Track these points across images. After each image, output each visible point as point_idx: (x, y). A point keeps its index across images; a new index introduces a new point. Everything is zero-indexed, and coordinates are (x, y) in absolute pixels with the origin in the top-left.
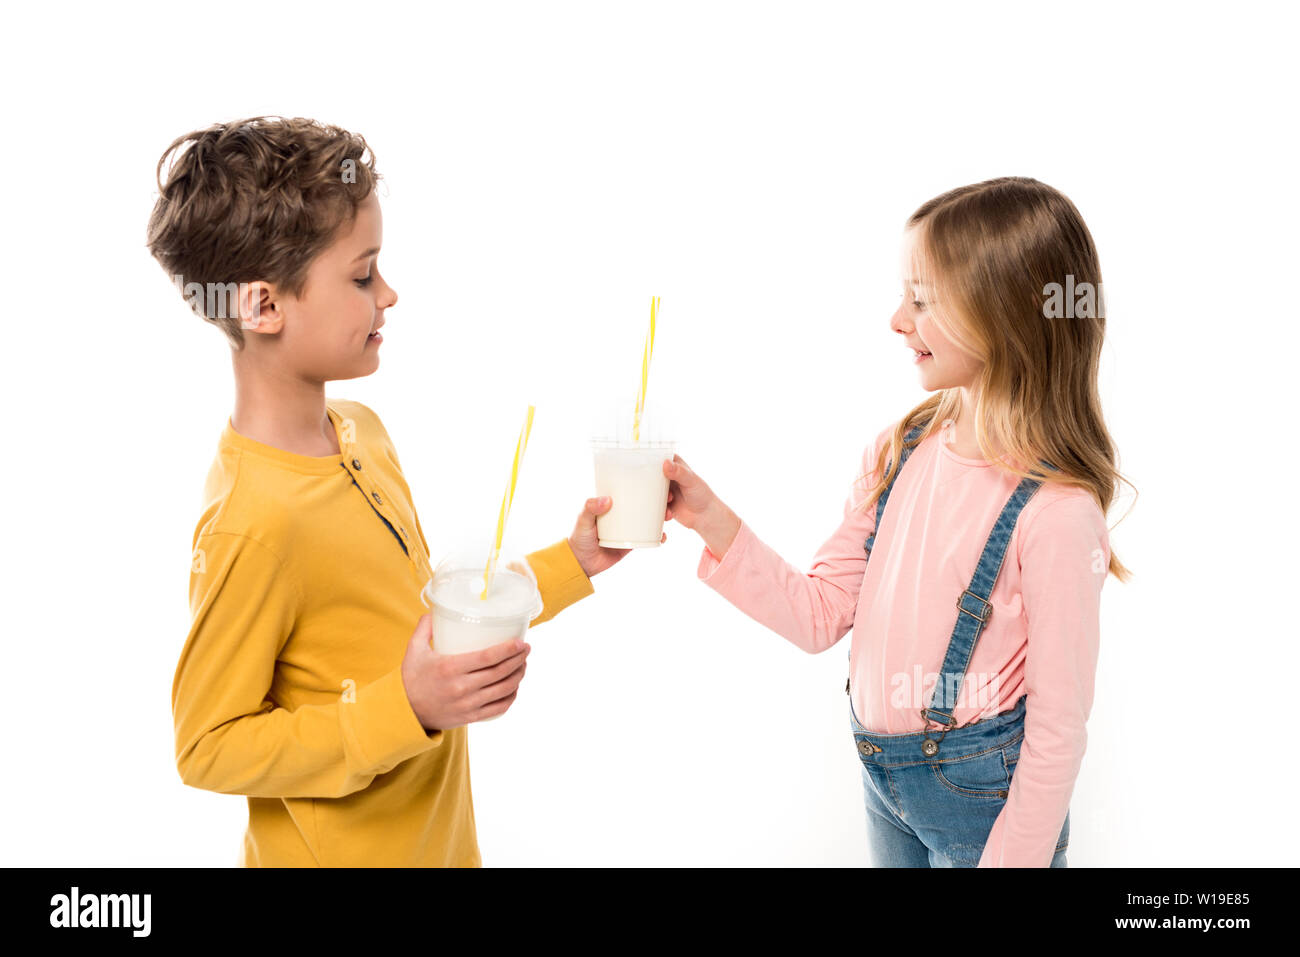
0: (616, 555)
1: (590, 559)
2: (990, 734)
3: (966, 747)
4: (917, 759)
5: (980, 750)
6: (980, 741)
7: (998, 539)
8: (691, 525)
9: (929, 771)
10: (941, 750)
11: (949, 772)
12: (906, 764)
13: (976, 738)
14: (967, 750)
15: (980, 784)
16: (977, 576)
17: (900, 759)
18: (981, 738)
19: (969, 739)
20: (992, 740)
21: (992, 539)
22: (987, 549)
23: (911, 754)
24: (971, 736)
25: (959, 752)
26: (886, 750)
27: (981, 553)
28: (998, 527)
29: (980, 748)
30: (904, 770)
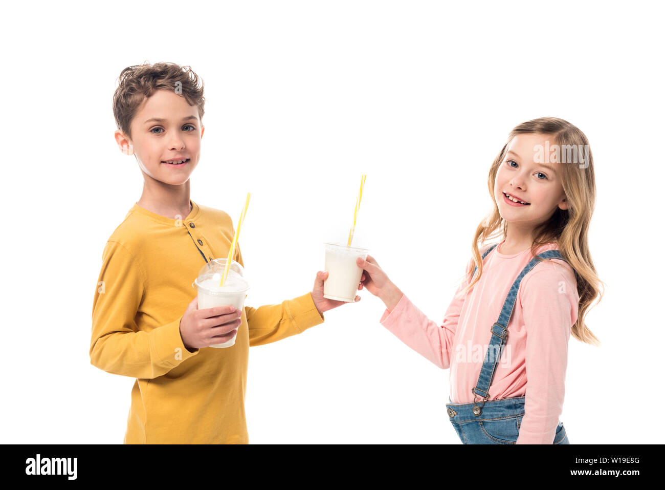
0: (334, 304)
1: (319, 302)
2: (509, 407)
3: (496, 413)
4: (472, 418)
5: (503, 416)
6: (504, 411)
7: (512, 295)
8: (377, 295)
9: (478, 426)
10: (483, 414)
11: (488, 427)
12: (467, 422)
13: (502, 409)
14: (496, 415)
15: (504, 436)
16: (502, 315)
17: (464, 418)
18: (504, 409)
19: (497, 408)
20: (511, 411)
21: (509, 295)
22: (507, 300)
23: (469, 415)
24: (498, 407)
25: (492, 415)
26: (459, 413)
27: (504, 303)
28: (513, 288)
29: (503, 415)
30: (467, 425)
